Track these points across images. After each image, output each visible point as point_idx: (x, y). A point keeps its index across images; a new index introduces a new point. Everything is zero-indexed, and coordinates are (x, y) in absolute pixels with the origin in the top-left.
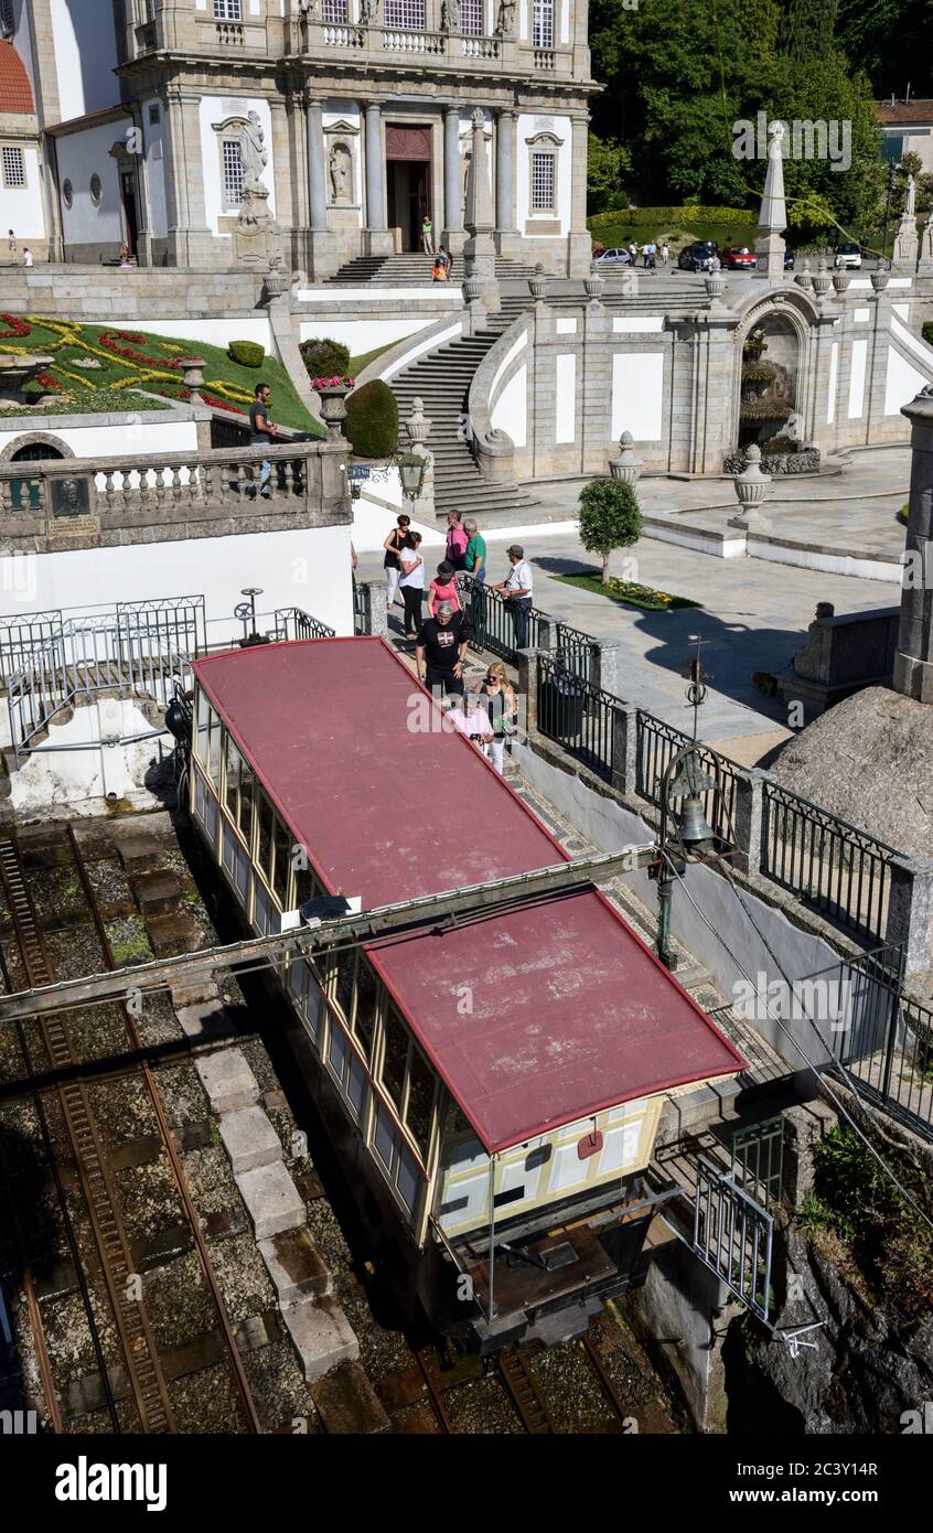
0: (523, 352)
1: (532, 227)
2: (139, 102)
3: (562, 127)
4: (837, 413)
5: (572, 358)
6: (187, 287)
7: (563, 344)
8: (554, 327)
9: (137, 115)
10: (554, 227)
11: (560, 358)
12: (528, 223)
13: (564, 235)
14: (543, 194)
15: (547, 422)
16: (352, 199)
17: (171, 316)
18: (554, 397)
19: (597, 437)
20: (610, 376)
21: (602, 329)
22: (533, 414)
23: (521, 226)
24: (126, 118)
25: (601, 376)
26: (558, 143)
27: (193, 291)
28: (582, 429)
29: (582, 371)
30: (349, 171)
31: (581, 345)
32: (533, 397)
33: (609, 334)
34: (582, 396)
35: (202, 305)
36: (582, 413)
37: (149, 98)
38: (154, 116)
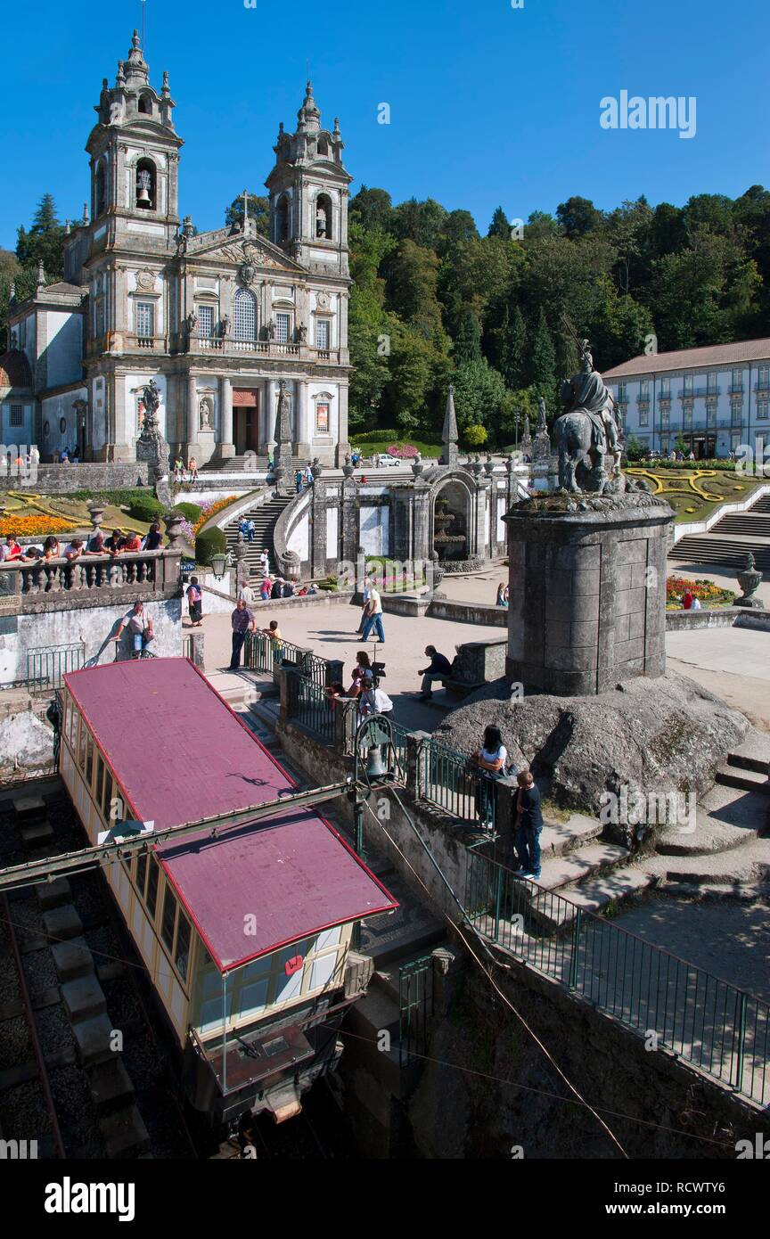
0: (307, 506)
1: (316, 441)
2: (90, 379)
3: (332, 388)
5: (335, 509)
7: (330, 502)
8: (326, 492)
9: (90, 385)
10: (329, 441)
11: (328, 510)
12: (313, 439)
13: (335, 445)
15: (322, 547)
16: (211, 426)
21: (353, 494)
22: (312, 543)
23: (310, 441)
24: (82, 386)
25: (353, 520)
26: (330, 396)
28: (341, 550)
29: (340, 517)
30: (211, 412)
31: (339, 502)
32: (312, 532)
33: (357, 495)
34: (340, 532)
36: (341, 540)
37: (97, 378)
38: (99, 386)
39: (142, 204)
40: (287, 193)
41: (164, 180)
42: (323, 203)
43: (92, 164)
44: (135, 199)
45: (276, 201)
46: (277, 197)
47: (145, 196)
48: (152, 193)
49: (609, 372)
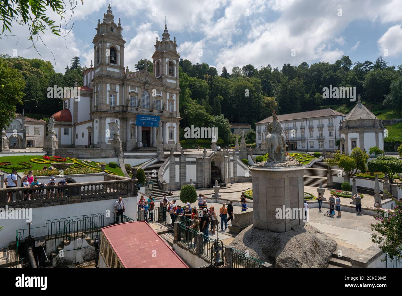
0: (169, 164)
1: (169, 142)
2: (94, 120)
3: (175, 125)
4: (229, 176)
5: (178, 166)
6: (101, 152)
7: (177, 163)
8: (175, 160)
9: (93, 122)
10: (174, 142)
11: (176, 166)
12: (168, 142)
13: (175, 144)
14: (171, 136)
15: (174, 178)
16: (134, 137)
17: (98, 158)
18: (175, 174)
19: (184, 181)
20: (186, 169)
21: (184, 160)
22: (171, 177)
23: (167, 142)
24: (90, 122)
25: (184, 169)
26: (174, 127)
27: (102, 153)
28: (180, 179)
29: (180, 168)
30: (134, 132)
31: (179, 163)
32: (171, 173)
33: (185, 161)
34: (180, 173)
35: (104, 156)
36: (180, 176)
37: (96, 119)
38: (97, 122)
39: (112, 62)
40: (159, 60)
41: (119, 54)
42: (171, 64)
43: (95, 47)
44: (110, 60)
45: (156, 63)
46: (156, 62)
47: (113, 59)
48: (115, 58)
49: (261, 121)
